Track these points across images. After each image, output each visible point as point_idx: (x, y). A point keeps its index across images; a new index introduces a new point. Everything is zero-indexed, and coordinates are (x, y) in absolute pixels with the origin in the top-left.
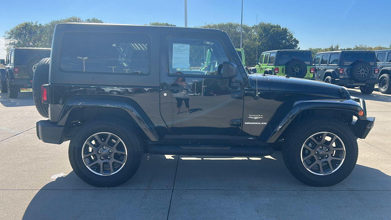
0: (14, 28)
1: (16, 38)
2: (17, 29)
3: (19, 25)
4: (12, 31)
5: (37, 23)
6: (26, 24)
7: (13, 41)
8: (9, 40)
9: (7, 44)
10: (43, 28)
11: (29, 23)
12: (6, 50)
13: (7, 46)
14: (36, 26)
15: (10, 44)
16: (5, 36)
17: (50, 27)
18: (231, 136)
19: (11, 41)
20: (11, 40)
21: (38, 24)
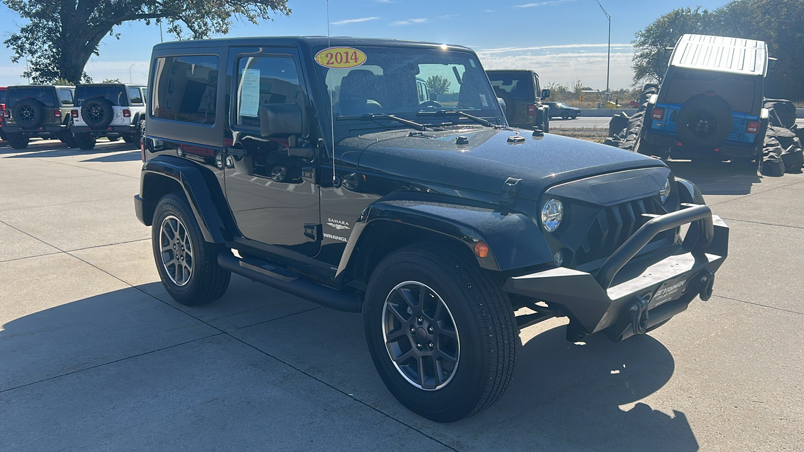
0: (654, 24)
1: (653, 44)
2: (659, 25)
3: (663, 17)
4: (648, 31)
5: (698, 9)
6: (677, 14)
7: (647, 51)
8: (641, 48)
9: (636, 57)
10: (709, 19)
11: (683, 11)
12: (634, 68)
13: (636, 60)
14: (697, 15)
15: (641, 56)
16: (634, 42)
17: (725, 14)
18: (308, 256)
19: (645, 51)
20: (645, 48)
21: (700, 12)
